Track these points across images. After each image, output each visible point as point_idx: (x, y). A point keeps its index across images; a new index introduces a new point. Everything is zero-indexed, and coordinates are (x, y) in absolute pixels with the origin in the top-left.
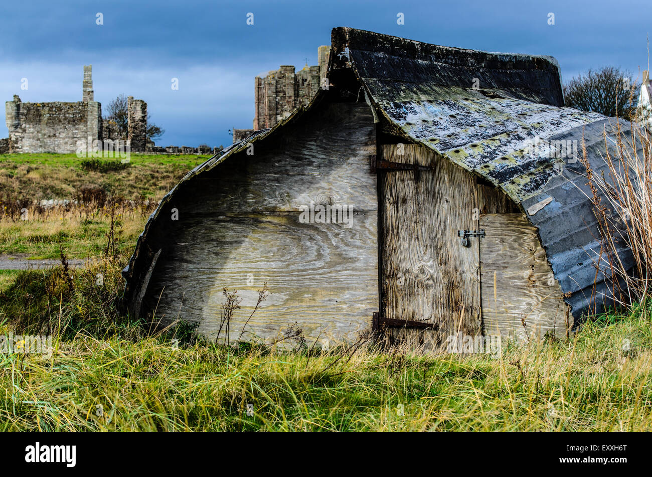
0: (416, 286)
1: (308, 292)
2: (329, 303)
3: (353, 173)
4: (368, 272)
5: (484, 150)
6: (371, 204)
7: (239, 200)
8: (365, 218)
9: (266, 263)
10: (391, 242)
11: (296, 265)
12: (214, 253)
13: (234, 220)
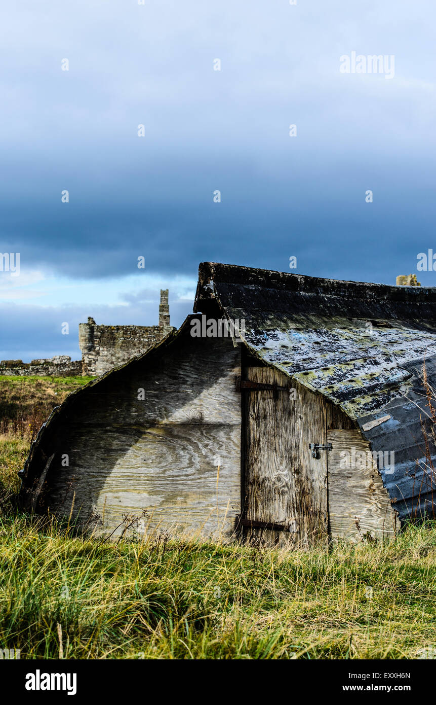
0: (273, 492)
1: (181, 496)
2: (198, 505)
3: (221, 391)
4: (232, 479)
5: (335, 373)
6: (235, 419)
7: (124, 413)
8: (231, 432)
9: (145, 468)
10: (254, 453)
11: (171, 471)
12: (102, 459)
13: (118, 431)
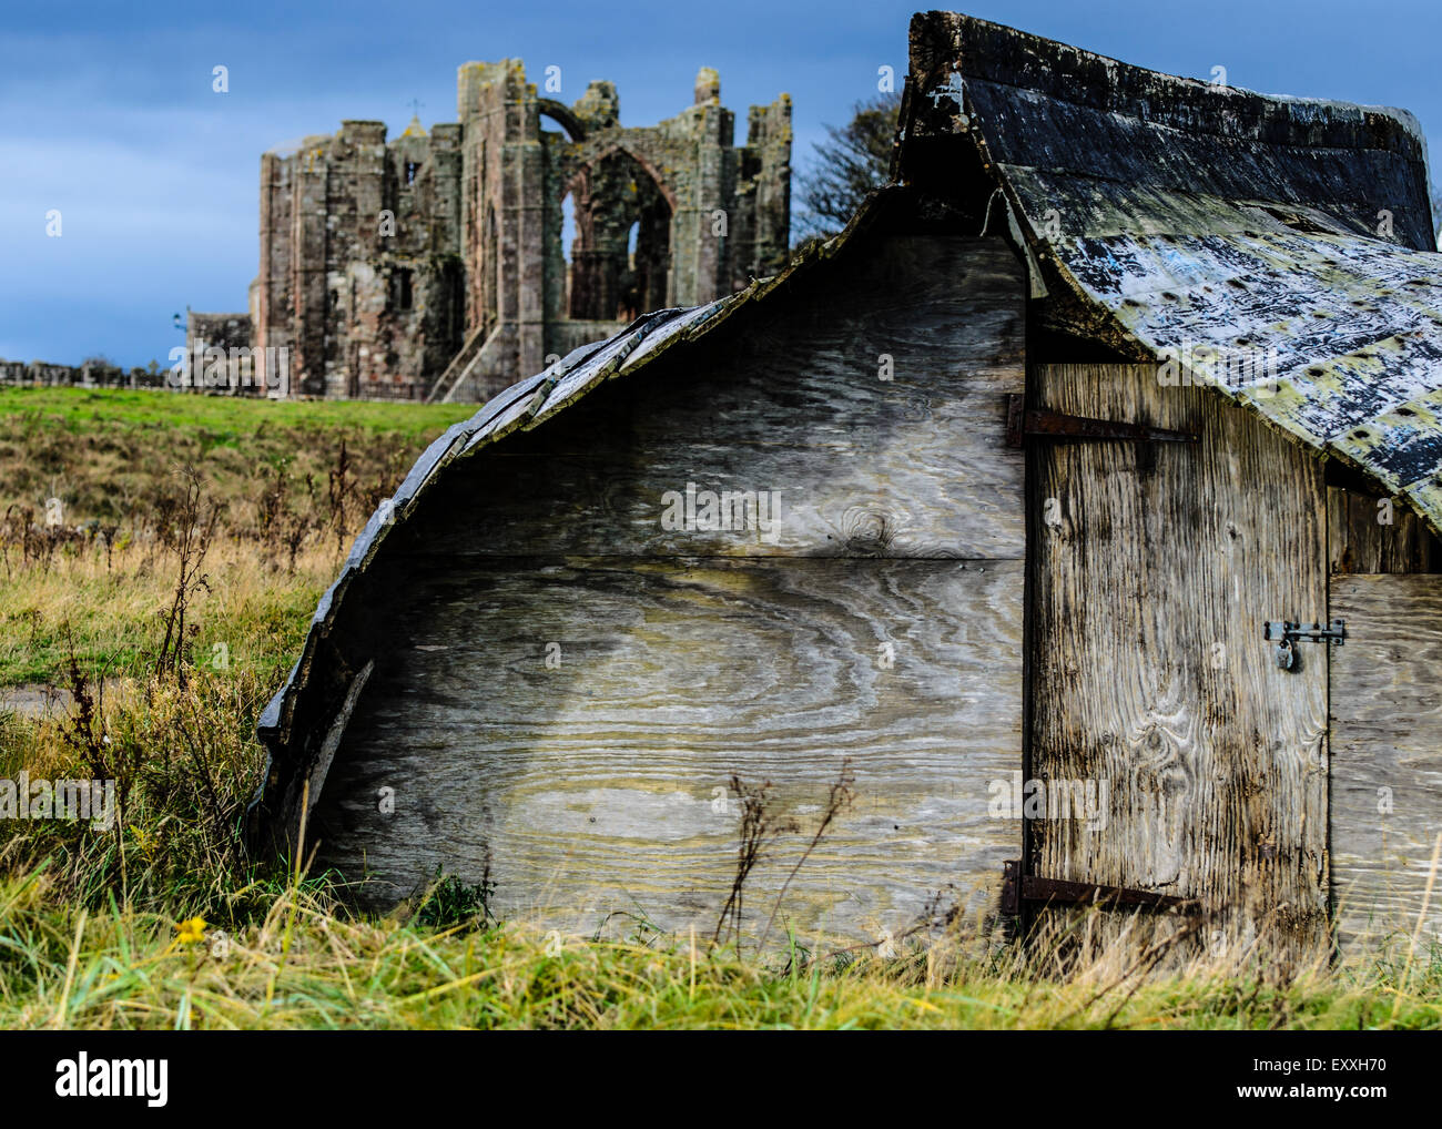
0: (1134, 784)
1: (808, 799)
2: (871, 830)
3: (952, 447)
4: (993, 742)
5: (1345, 384)
6: (1005, 541)
7: (606, 521)
8: (987, 582)
9: (683, 708)
10: (1063, 652)
11: (776, 717)
12: (526, 677)
13: (583, 580)
